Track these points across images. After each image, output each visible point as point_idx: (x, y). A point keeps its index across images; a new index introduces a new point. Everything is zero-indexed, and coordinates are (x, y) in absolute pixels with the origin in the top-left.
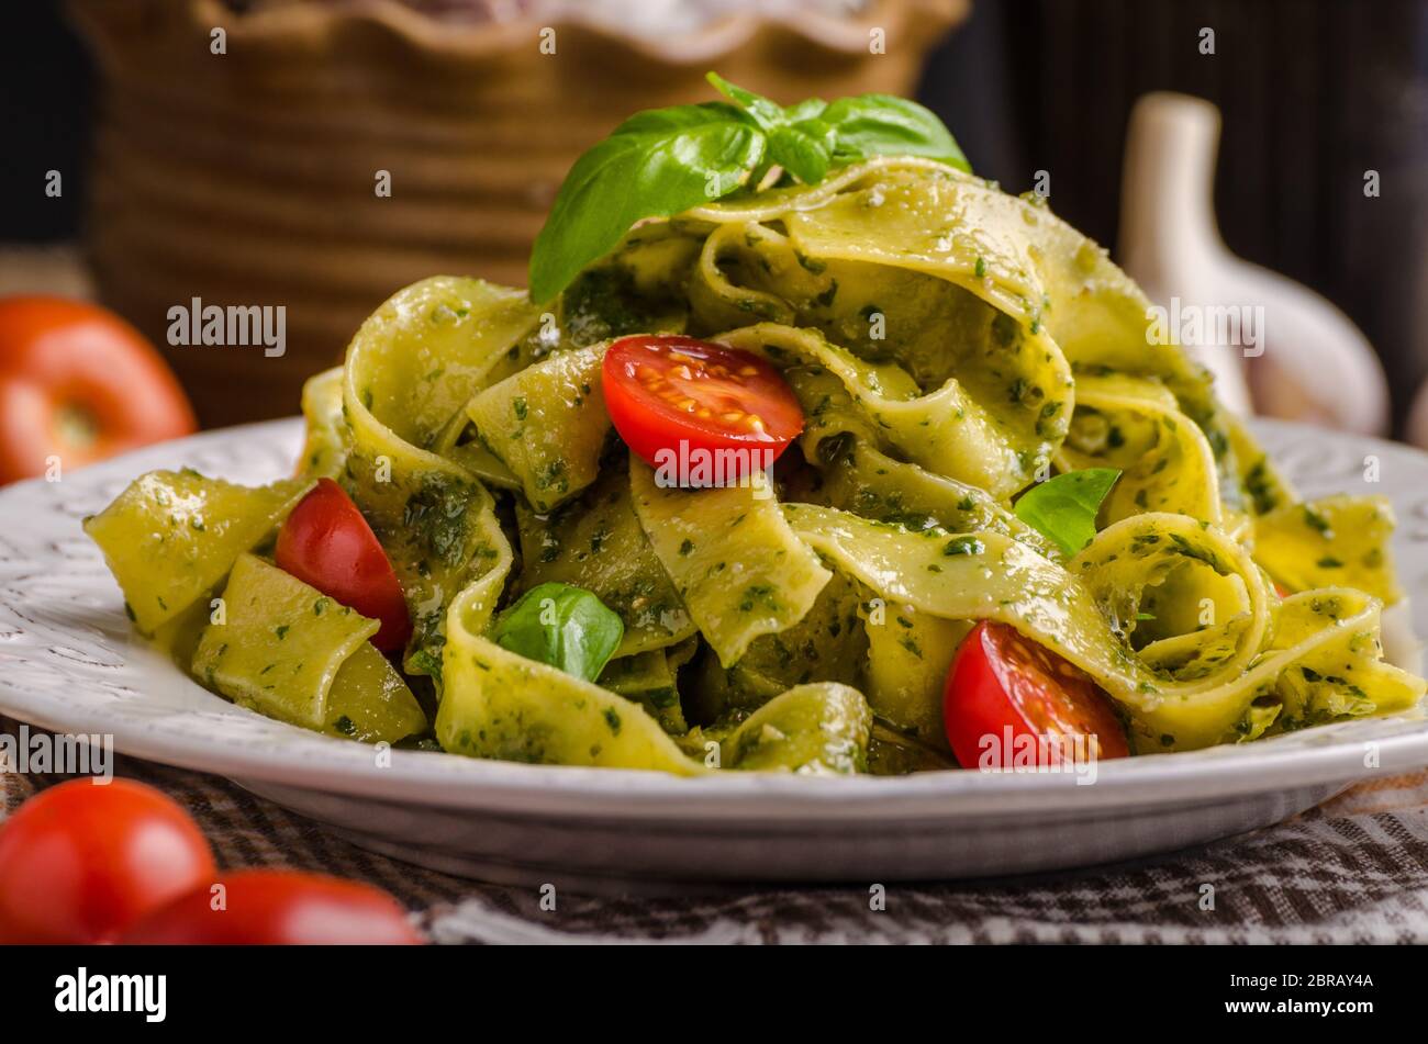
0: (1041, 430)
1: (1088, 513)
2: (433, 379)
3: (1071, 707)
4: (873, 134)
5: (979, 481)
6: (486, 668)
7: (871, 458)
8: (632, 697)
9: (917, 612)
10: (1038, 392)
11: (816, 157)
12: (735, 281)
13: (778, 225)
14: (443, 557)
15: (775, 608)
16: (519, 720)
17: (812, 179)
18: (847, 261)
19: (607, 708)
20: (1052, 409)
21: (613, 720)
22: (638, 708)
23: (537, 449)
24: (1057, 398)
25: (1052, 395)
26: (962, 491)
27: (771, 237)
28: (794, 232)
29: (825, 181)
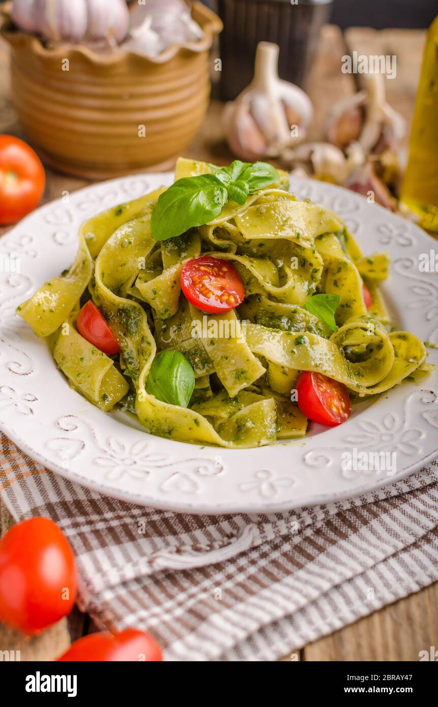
0: (313, 278)
1: (332, 312)
2: (123, 266)
3: (336, 393)
4: (258, 181)
5: (297, 303)
6: (154, 406)
7: (267, 302)
8: (205, 416)
9: (289, 369)
10: (311, 265)
11: (244, 197)
12: (218, 238)
13: (232, 221)
14: (132, 334)
15: (246, 379)
16: (165, 421)
17: (241, 203)
18: (258, 239)
19: (195, 418)
20: (316, 271)
21: (196, 421)
22: (206, 419)
23: (161, 305)
24: (317, 268)
25: (316, 266)
26: (292, 307)
27: (230, 227)
28: (239, 225)
29: (246, 203)
